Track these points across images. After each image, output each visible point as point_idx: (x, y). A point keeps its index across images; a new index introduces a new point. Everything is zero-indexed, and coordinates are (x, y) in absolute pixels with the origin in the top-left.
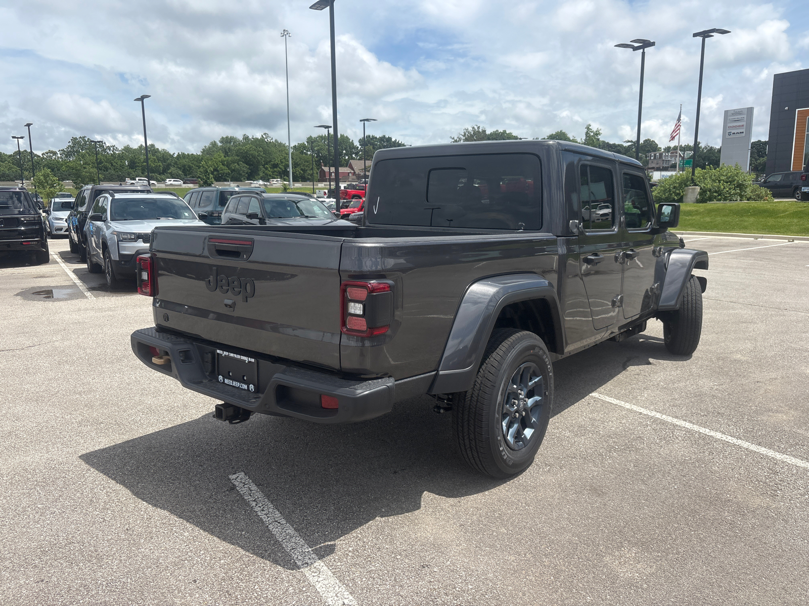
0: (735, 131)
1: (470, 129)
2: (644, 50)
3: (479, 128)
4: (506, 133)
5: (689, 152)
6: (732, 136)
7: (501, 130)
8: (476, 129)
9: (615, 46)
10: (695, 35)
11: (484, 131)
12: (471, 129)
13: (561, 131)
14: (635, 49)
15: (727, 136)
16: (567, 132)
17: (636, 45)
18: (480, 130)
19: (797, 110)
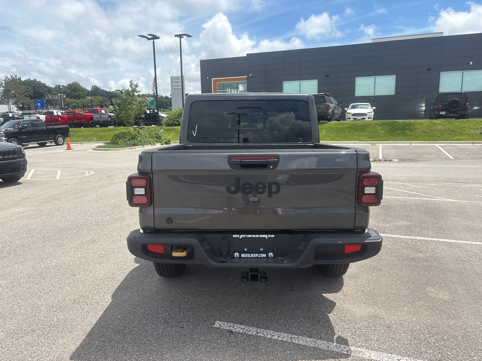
0: (177, 88)
1: (9, 77)
2: (154, 41)
3: (16, 76)
4: (36, 81)
5: (151, 98)
6: (176, 90)
7: (32, 79)
8: (14, 77)
9: (138, 36)
10: (176, 36)
11: (20, 79)
12: (11, 77)
13: (76, 82)
14: (149, 39)
15: (174, 90)
16: (80, 83)
17: (149, 37)
18: (17, 78)
19: (212, 79)
